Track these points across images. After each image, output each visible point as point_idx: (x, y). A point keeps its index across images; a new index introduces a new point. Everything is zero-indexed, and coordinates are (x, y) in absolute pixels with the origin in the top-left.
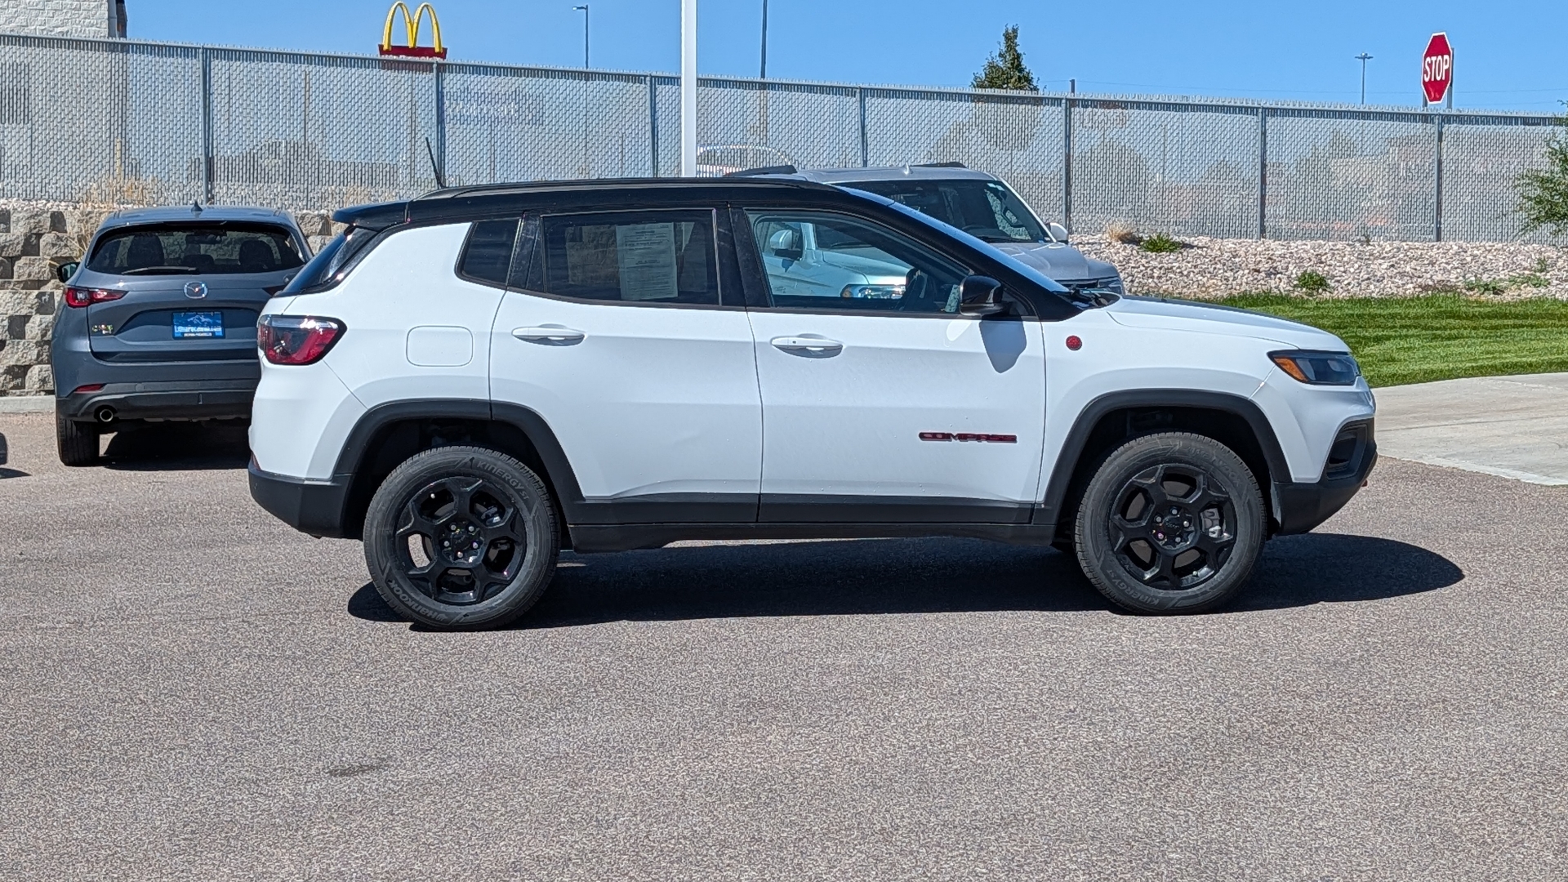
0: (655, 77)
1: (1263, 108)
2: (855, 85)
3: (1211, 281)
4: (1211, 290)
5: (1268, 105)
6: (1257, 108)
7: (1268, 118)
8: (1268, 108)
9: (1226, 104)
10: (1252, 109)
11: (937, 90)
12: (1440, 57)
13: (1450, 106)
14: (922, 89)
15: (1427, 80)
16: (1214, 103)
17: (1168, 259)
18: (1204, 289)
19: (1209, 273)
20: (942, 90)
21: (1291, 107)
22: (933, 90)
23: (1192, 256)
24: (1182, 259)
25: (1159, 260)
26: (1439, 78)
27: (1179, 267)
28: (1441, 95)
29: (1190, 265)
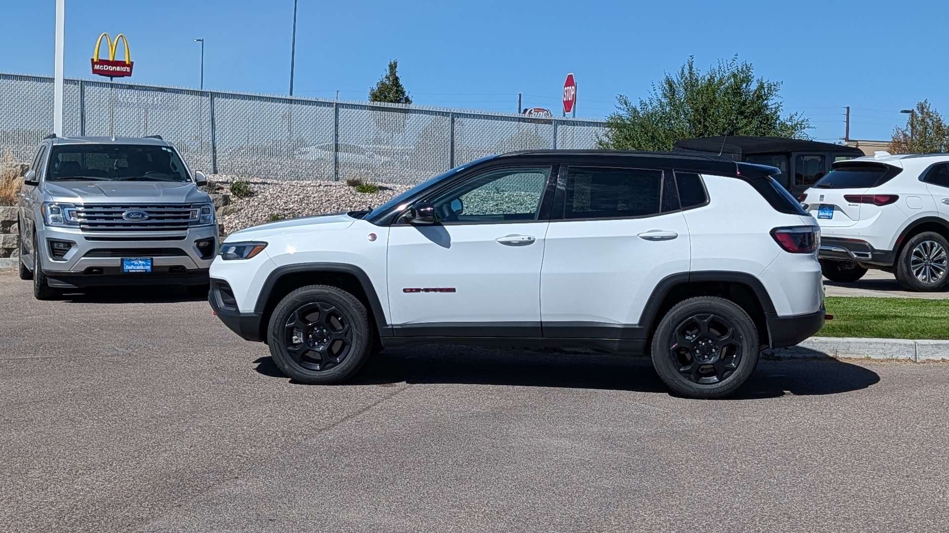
0: (84, 82)
1: (452, 113)
2: (208, 91)
5: (455, 111)
6: (449, 113)
7: (456, 119)
9: (431, 110)
10: (446, 113)
11: (258, 95)
12: (570, 87)
13: (574, 116)
14: (249, 94)
15: (565, 100)
16: (424, 109)
20: (261, 95)
21: (469, 113)
22: (256, 95)
23: (383, 195)
24: (375, 197)
25: (361, 197)
26: (570, 99)
27: (371, 202)
28: (570, 109)
29: (378, 200)
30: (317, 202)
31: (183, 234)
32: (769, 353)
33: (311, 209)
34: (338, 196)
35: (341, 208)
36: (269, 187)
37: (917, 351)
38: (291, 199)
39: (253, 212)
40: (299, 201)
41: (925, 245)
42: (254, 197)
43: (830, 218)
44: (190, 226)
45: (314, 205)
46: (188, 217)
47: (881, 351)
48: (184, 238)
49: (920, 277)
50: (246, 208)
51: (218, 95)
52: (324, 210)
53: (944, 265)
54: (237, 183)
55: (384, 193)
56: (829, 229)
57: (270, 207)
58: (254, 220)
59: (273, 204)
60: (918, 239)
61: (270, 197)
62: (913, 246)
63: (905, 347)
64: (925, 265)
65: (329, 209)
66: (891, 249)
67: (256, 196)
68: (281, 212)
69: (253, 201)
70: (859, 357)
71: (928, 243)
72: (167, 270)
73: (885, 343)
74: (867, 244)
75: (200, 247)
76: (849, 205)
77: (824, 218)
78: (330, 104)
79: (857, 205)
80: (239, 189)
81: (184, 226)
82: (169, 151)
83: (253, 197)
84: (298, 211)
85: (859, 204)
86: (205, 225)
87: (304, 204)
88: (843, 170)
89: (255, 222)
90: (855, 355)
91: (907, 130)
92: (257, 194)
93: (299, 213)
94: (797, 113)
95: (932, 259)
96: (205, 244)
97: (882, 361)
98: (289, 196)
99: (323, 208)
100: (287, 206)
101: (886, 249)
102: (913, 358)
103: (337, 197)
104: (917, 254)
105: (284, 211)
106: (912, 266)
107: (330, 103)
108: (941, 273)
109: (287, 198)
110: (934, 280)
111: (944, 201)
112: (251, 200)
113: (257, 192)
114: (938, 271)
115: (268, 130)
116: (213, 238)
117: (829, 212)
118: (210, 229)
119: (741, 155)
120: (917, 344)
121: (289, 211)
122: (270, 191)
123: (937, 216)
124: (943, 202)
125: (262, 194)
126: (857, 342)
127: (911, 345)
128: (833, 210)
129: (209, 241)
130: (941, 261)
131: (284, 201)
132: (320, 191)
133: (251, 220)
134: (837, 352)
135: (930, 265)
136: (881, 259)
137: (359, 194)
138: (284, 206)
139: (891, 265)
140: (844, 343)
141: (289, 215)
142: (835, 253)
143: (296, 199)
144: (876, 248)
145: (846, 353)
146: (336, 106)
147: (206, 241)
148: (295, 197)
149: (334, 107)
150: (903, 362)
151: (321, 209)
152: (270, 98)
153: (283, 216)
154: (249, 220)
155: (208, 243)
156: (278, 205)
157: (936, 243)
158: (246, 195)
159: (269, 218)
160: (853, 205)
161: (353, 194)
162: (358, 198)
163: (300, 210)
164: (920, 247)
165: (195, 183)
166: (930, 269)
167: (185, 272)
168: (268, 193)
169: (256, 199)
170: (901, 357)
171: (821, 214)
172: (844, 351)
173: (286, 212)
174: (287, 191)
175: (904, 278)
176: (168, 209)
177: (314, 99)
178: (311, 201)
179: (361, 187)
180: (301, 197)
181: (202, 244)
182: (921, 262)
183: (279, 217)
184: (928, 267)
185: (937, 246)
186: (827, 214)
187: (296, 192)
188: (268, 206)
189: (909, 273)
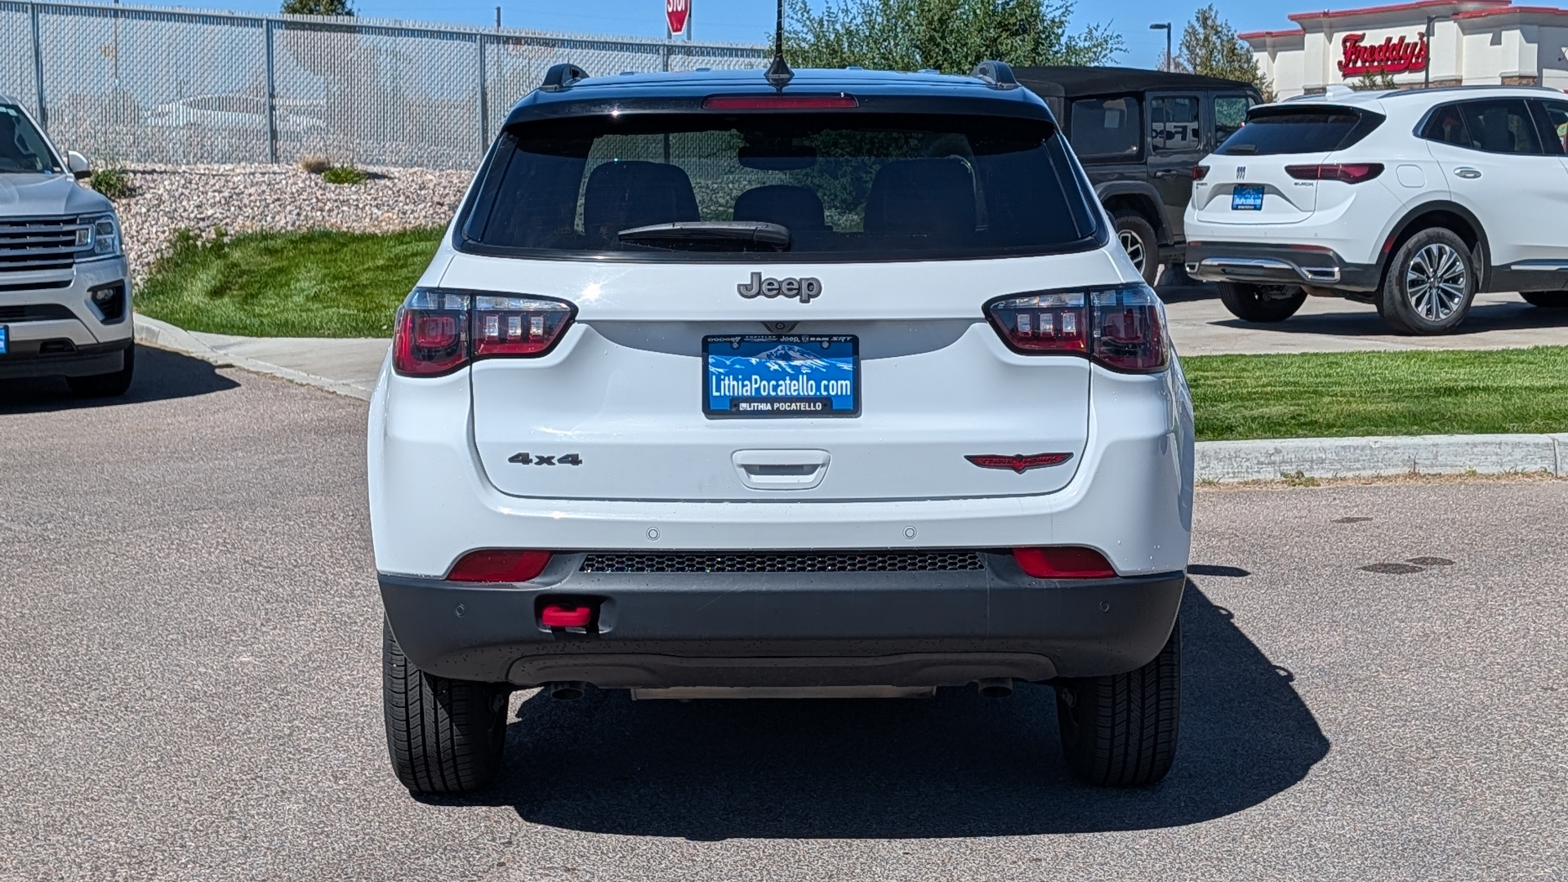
1: (481, 35)
3: (386, 215)
4: (384, 224)
5: (486, 32)
6: (476, 35)
7: (487, 46)
8: (487, 35)
9: (443, 29)
10: (470, 35)
13: (689, 38)
15: (670, 10)
16: (430, 28)
17: (348, 191)
18: (376, 223)
19: (388, 205)
23: (375, 187)
24: (363, 190)
25: (337, 192)
26: (679, 9)
27: (357, 200)
28: (682, 25)
29: (369, 198)
30: (258, 204)
31: (62, 276)
32: (1293, 473)
33: (248, 217)
34: (294, 190)
35: (304, 213)
36: (162, 178)
37: (1558, 455)
38: (208, 200)
39: (140, 227)
40: (223, 202)
41: (1429, 252)
42: (137, 198)
43: (1258, 208)
44: (77, 261)
45: (252, 209)
46: (71, 243)
47: (1494, 458)
48: (66, 284)
49: (1422, 310)
50: (125, 218)
51: (45, 8)
52: (273, 218)
53: (1461, 287)
54: (104, 172)
55: (376, 184)
56: (1257, 229)
57: (171, 215)
58: (143, 240)
59: (175, 210)
60: (1419, 241)
61: (167, 197)
62: (1409, 255)
63: (1536, 450)
64: (1430, 288)
65: (283, 215)
66: (1374, 262)
67: (141, 195)
68: (192, 223)
69: (136, 204)
70: (1456, 471)
71: (1434, 248)
72: (38, 348)
73: (1500, 444)
74: (1331, 254)
75: (99, 301)
76: (1296, 184)
77: (1245, 209)
78: (256, 22)
79: (1312, 184)
80: (107, 183)
81: (65, 260)
82: (12, 112)
83: (134, 197)
84: (224, 222)
85: (1314, 182)
86: (102, 257)
87: (233, 209)
88: (1273, 122)
89: (144, 244)
90: (1448, 468)
91: (1180, 56)
92: (141, 192)
93: (227, 224)
94: (1098, 26)
95: (1441, 276)
96: (106, 295)
97: (1498, 478)
98: (203, 193)
99: (270, 215)
100: (202, 213)
101: (1366, 262)
102: (1551, 469)
103: (292, 193)
104: (1418, 268)
105: (198, 223)
106: (1409, 290)
107: (256, 20)
108: (1456, 300)
109: (199, 197)
110: (1445, 314)
111: (1458, 171)
112: (132, 203)
113: (141, 187)
114: (1451, 296)
115: (142, 72)
116: (122, 281)
117: (1254, 199)
118: (115, 265)
119: (1063, 100)
120: (1556, 443)
121: (207, 223)
122: (164, 186)
123: (1449, 199)
124: (1457, 174)
125: (152, 191)
126: (1450, 444)
127: (1547, 445)
128: (1263, 194)
129: (113, 288)
130: (1455, 280)
131: (197, 203)
132: (257, 183)
133: (138, 241)
134: (1415, 463)
135: (1438, 288)
136: (1354, 280)
137: (332, 186)
138: (196, 212)
139: (1373, 289)
140: (1426, 447)
141: (207, 230)
142: (1267, 272)
143: (217, 199)
144: (1347, 260)
145: (1432, 466)
146: (267, 25)
147: (109, 289)
148: (214, 197)
149: (265, 26)
150: (1537, 478)
151: (267, 216)
152: (143, 12)
153: (197, 232)
154: (133, 242)
155: (111, 292)
156: (185, 210)
157: (1447, 248)
158: (122, 194)
159: (171, 237)
160: (1303, 184)
161: (320, 187)
162: (333, 195)
163: (228, 220)
164: (1421, 256)
165: (72, 175)
166: (1439, 295)
167: (72, 350)
168: (162, 189)
169: (141, 201)
170: (1531, 468)
171: (1238, 201)
172: (1428, 462)
173: (201, 224)
174: (197, 184)
175: (1397, 312)
176: (32, 227)
177: (226, 13)
178: (246, 201)
179: (333, 175)
180: (226, 194)
181: (100, 295)
182: (1423, 282)
183: (191, 234)
184: (1434, 291)
185: (1449, 253)
186: (1251, 201)
187: (214, 185)
188: (166, 214)
189: (1405, 303)
